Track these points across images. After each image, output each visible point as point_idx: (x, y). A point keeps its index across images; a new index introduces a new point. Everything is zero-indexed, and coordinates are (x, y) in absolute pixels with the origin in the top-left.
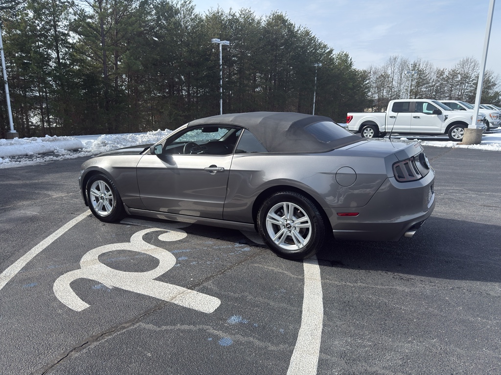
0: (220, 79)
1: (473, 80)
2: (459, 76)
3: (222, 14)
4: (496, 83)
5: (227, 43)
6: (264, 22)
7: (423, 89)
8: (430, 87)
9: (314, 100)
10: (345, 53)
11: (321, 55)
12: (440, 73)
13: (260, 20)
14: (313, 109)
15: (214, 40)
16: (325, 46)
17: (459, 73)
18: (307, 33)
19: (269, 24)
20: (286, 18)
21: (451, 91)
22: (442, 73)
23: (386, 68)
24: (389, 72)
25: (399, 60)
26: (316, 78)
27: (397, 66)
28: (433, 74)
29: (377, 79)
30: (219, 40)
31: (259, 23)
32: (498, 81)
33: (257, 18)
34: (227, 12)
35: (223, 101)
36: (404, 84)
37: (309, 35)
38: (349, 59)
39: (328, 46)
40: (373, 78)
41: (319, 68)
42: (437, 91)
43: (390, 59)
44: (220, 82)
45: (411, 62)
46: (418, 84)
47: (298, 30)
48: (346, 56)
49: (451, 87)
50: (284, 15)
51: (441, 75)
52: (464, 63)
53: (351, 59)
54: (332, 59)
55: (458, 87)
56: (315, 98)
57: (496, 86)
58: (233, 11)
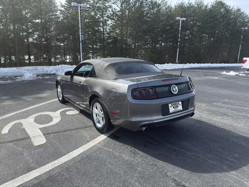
0: (179, 38)
3: (184, 4)
5: (185, 19)
6: (210, 6)
9: (240, 49)
13: (207, 5)
14: (238, 54)
15: (177, 18)
18: (239, 10)
19: (213, 7)
26: (242, 36)
30: (180, 18)
31: (206, 6)
33: (205, 4)
35: (179, 49)
37: (240, 11)
41: (245, 30)
44: (178, 39)
47: (232, 9)
50: (223, 1)
56: (240, 48)
58: (191, 2)
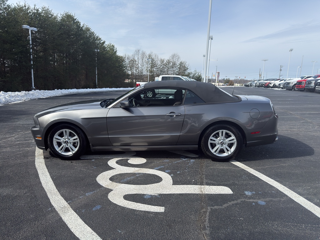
0: (31, 54)
1: (178, 66)
2: (171, 63)
3: (28, 8)
4: (188, 68)
5: (36, 29)
6: (59, 18)
7: (154, 70)
8: (158, 68)
9: (97, 73)
10: (112, 44)
11: (98, 44)
12: (162, 61)
13: (57, 16)
14: (96, 78)
15: (25, 26)
16: (100, 39)
17: (171, 62)
18: (88, 29)
19: (63, 20)
20: (75, 18)
21: (168, 71)
22: (163, 61)
23: (134, 56)
24: (136, 59)
25: (141, 52)
26: (96, 59)
27: (140, 56)
28: (159, 61)
29: (129, 62)
30: (29, 27)
31: (56, 18)
32: (189, 67)
34: (32, 7)
36: (144, 66)
37: (90, 31)
38: (115, 49)
39: (102, 39)
40: (127, 61)
41: (98, 53)
42: (161, 71)
43: (136, 51)
44: (30, 56)
45: (147, 54)
46: (152, 66)
47: (83, 27)
48: (113, 46)
49: (168, 69)
50: (73, 15)
51: (163, 62)
52: (173, 56)
53: (116, 49)
54: (104, 48)
55: (171, 69)
56: (97, 71)
57: (188, 70)
58: (37, 7)
